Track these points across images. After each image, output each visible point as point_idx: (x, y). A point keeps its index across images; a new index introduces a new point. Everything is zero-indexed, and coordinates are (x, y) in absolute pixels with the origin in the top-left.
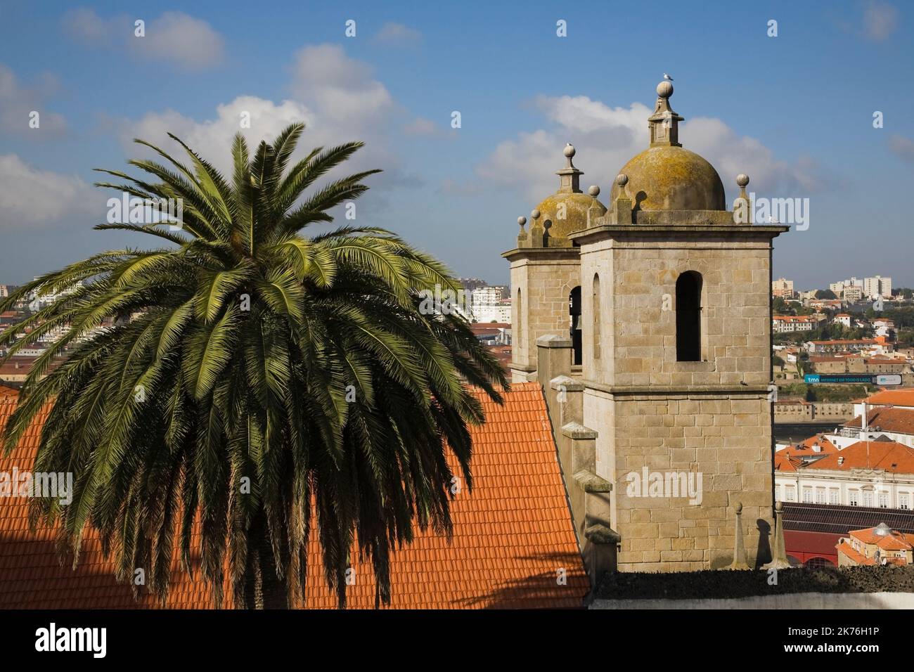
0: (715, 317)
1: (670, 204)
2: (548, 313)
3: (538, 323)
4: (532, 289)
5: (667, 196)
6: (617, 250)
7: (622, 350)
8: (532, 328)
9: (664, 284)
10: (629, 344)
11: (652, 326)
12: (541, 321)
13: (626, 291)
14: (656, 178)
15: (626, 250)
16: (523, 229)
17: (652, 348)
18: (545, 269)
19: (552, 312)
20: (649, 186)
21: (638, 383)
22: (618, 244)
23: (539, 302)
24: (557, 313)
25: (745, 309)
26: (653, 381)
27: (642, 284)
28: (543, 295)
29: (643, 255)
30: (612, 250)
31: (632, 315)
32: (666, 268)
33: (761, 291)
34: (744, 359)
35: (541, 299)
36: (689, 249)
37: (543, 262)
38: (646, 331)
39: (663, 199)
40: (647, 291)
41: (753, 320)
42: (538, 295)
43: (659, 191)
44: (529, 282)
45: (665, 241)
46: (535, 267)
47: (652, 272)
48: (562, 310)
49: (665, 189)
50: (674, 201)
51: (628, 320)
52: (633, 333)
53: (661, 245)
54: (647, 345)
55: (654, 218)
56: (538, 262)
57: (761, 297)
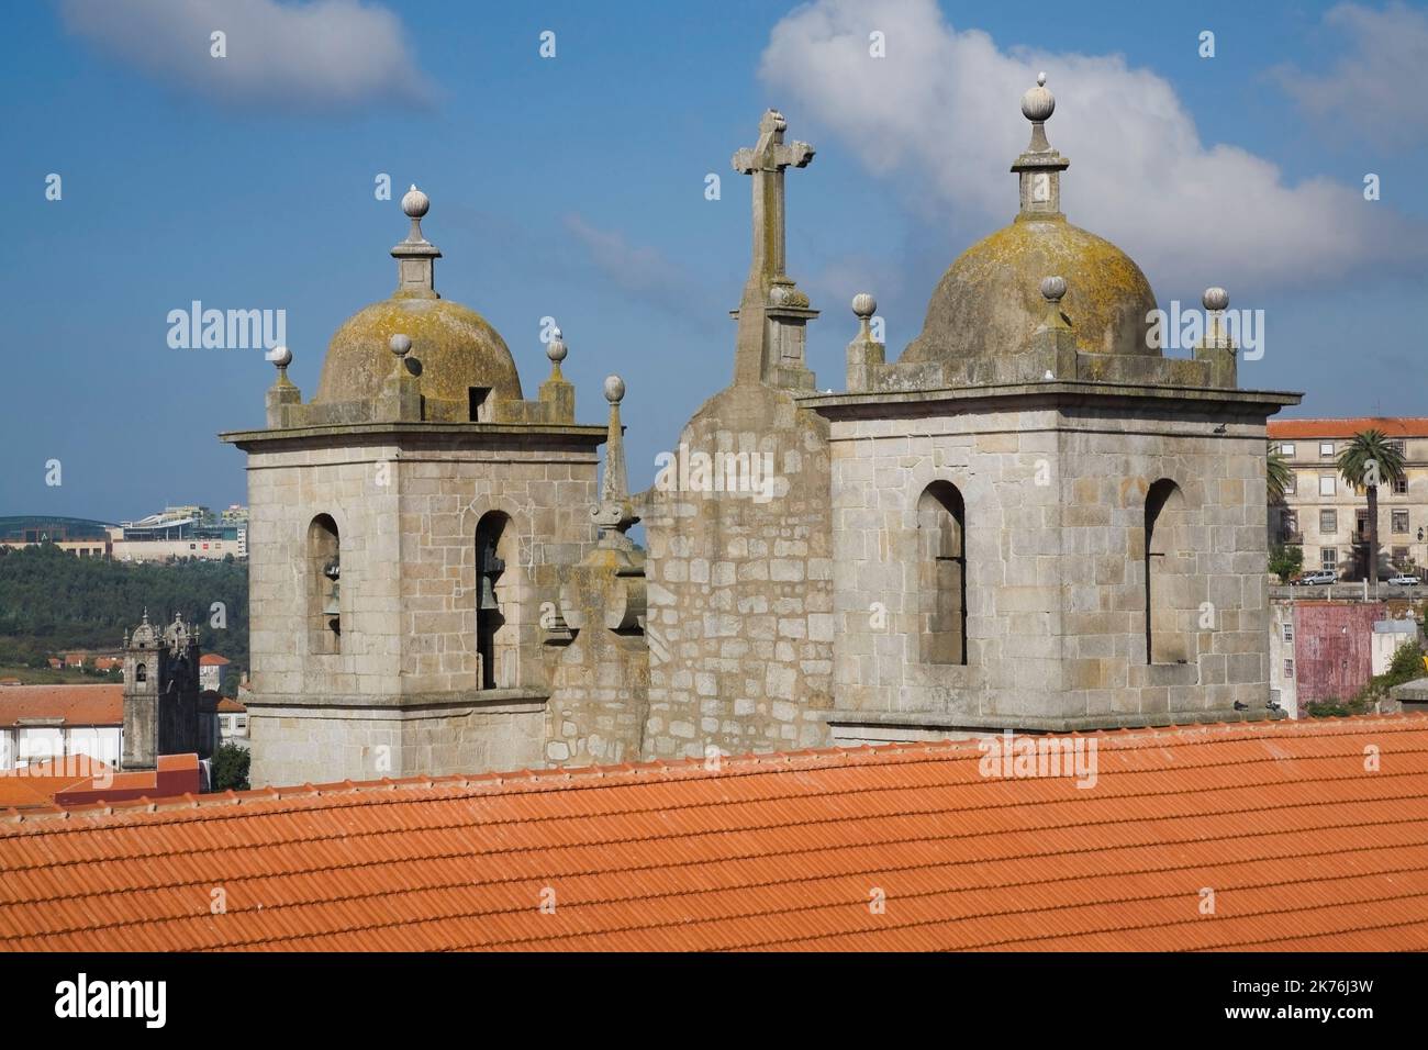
0: (1197, 574)
1: (1115, 342)
2: (437, 572)
3: (418, 595)
4: (407, 516)
5: (1110, 326)
6: (1063, 433)
7: (1072, 641)
8: (406, 606)
9: (1129, 505)
10: (1081, 630)
11: (1111, 591)
12: (423, 591)
13: (1078, 519)
14: (1085, 288)
15: (1076, 434)
16: (285, 377)
17: (1113, 636)
18: (430, 470)
19: (444, 568)
20: (1072, 304)
21: (1095, 712)
22: (1064, 420)
23: (419, 547)
24: (454, 573)
25: (1236, 556)
26: (1116, 706)
27: (1097, 505)
28: (427, 532)
29: (1099, 444)
30: (1056, 433)
31: (1086, 569)
32: (1131, 473)
33: (1256, 521)
34: (1236, 657)
35: (424, 540)
36: (1163, 435)
37: (428, 454)
38: (1105, 603)
39: (1103, 332)
40: (1104, 521)
41: (1247, 579)
42: (418, 530)
43: (1095, 315)
44: (401, 501)
45: (1130, 418)
46: (411, 464)
47: (1113, 480)
48: (462, 566)
49: (1105, 311)
50: (1120, 336)
51: (1079, 580)
52: (1086, 606)
53: (1124, 424)
54: (1107, 631)
55: (1101, 371)
56: (418, 455)
57: (1256, 532)
